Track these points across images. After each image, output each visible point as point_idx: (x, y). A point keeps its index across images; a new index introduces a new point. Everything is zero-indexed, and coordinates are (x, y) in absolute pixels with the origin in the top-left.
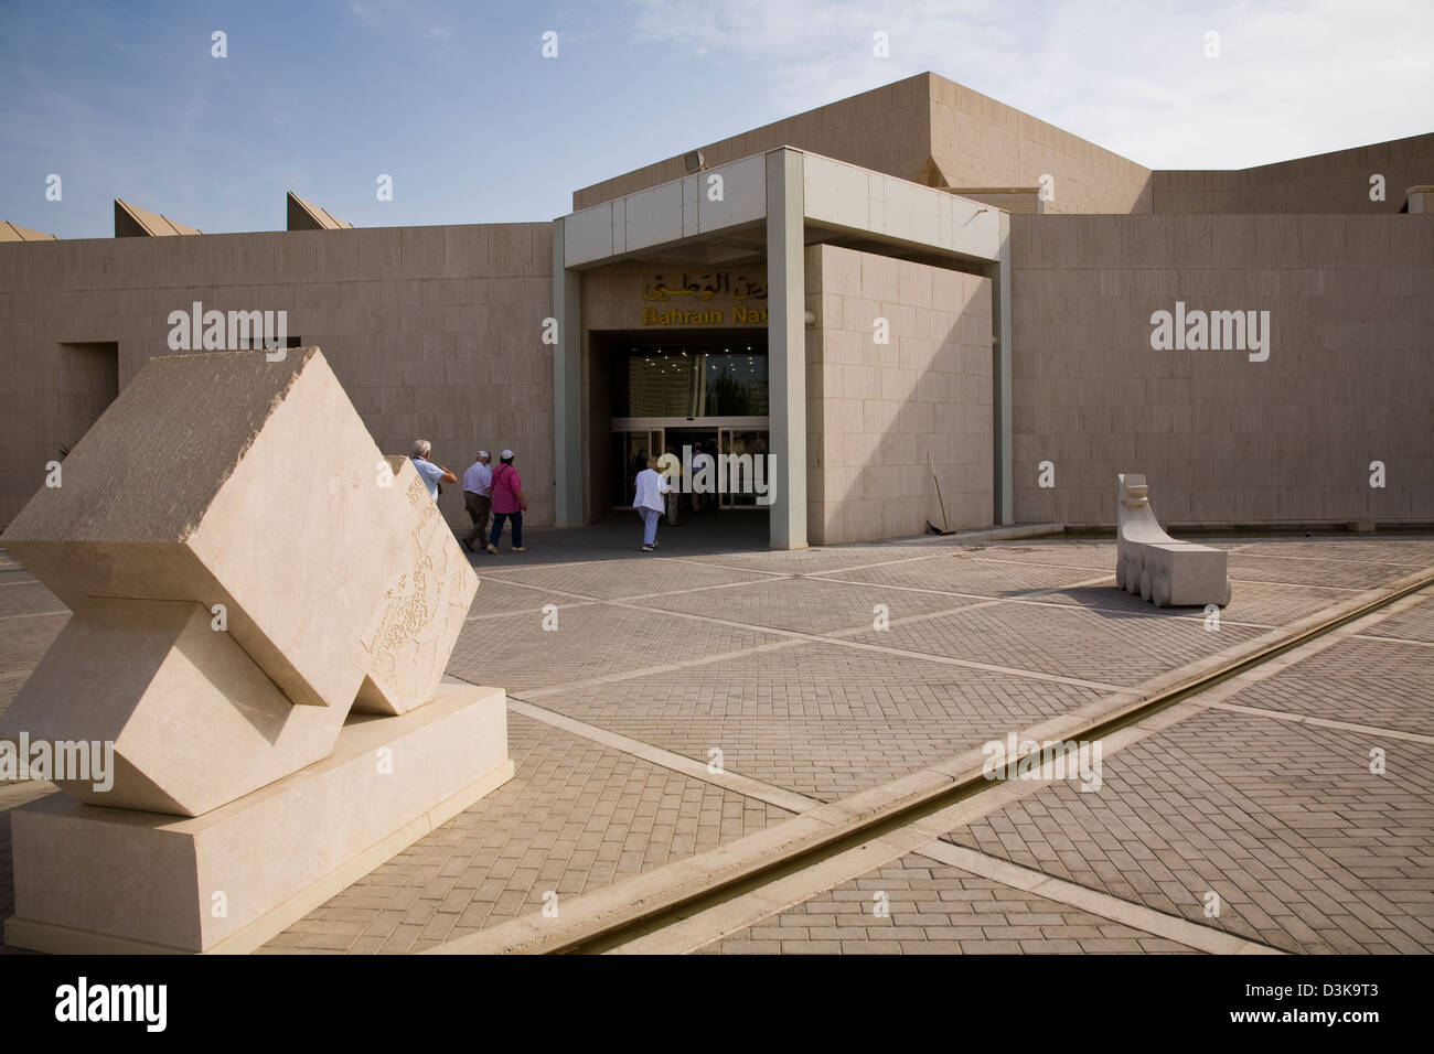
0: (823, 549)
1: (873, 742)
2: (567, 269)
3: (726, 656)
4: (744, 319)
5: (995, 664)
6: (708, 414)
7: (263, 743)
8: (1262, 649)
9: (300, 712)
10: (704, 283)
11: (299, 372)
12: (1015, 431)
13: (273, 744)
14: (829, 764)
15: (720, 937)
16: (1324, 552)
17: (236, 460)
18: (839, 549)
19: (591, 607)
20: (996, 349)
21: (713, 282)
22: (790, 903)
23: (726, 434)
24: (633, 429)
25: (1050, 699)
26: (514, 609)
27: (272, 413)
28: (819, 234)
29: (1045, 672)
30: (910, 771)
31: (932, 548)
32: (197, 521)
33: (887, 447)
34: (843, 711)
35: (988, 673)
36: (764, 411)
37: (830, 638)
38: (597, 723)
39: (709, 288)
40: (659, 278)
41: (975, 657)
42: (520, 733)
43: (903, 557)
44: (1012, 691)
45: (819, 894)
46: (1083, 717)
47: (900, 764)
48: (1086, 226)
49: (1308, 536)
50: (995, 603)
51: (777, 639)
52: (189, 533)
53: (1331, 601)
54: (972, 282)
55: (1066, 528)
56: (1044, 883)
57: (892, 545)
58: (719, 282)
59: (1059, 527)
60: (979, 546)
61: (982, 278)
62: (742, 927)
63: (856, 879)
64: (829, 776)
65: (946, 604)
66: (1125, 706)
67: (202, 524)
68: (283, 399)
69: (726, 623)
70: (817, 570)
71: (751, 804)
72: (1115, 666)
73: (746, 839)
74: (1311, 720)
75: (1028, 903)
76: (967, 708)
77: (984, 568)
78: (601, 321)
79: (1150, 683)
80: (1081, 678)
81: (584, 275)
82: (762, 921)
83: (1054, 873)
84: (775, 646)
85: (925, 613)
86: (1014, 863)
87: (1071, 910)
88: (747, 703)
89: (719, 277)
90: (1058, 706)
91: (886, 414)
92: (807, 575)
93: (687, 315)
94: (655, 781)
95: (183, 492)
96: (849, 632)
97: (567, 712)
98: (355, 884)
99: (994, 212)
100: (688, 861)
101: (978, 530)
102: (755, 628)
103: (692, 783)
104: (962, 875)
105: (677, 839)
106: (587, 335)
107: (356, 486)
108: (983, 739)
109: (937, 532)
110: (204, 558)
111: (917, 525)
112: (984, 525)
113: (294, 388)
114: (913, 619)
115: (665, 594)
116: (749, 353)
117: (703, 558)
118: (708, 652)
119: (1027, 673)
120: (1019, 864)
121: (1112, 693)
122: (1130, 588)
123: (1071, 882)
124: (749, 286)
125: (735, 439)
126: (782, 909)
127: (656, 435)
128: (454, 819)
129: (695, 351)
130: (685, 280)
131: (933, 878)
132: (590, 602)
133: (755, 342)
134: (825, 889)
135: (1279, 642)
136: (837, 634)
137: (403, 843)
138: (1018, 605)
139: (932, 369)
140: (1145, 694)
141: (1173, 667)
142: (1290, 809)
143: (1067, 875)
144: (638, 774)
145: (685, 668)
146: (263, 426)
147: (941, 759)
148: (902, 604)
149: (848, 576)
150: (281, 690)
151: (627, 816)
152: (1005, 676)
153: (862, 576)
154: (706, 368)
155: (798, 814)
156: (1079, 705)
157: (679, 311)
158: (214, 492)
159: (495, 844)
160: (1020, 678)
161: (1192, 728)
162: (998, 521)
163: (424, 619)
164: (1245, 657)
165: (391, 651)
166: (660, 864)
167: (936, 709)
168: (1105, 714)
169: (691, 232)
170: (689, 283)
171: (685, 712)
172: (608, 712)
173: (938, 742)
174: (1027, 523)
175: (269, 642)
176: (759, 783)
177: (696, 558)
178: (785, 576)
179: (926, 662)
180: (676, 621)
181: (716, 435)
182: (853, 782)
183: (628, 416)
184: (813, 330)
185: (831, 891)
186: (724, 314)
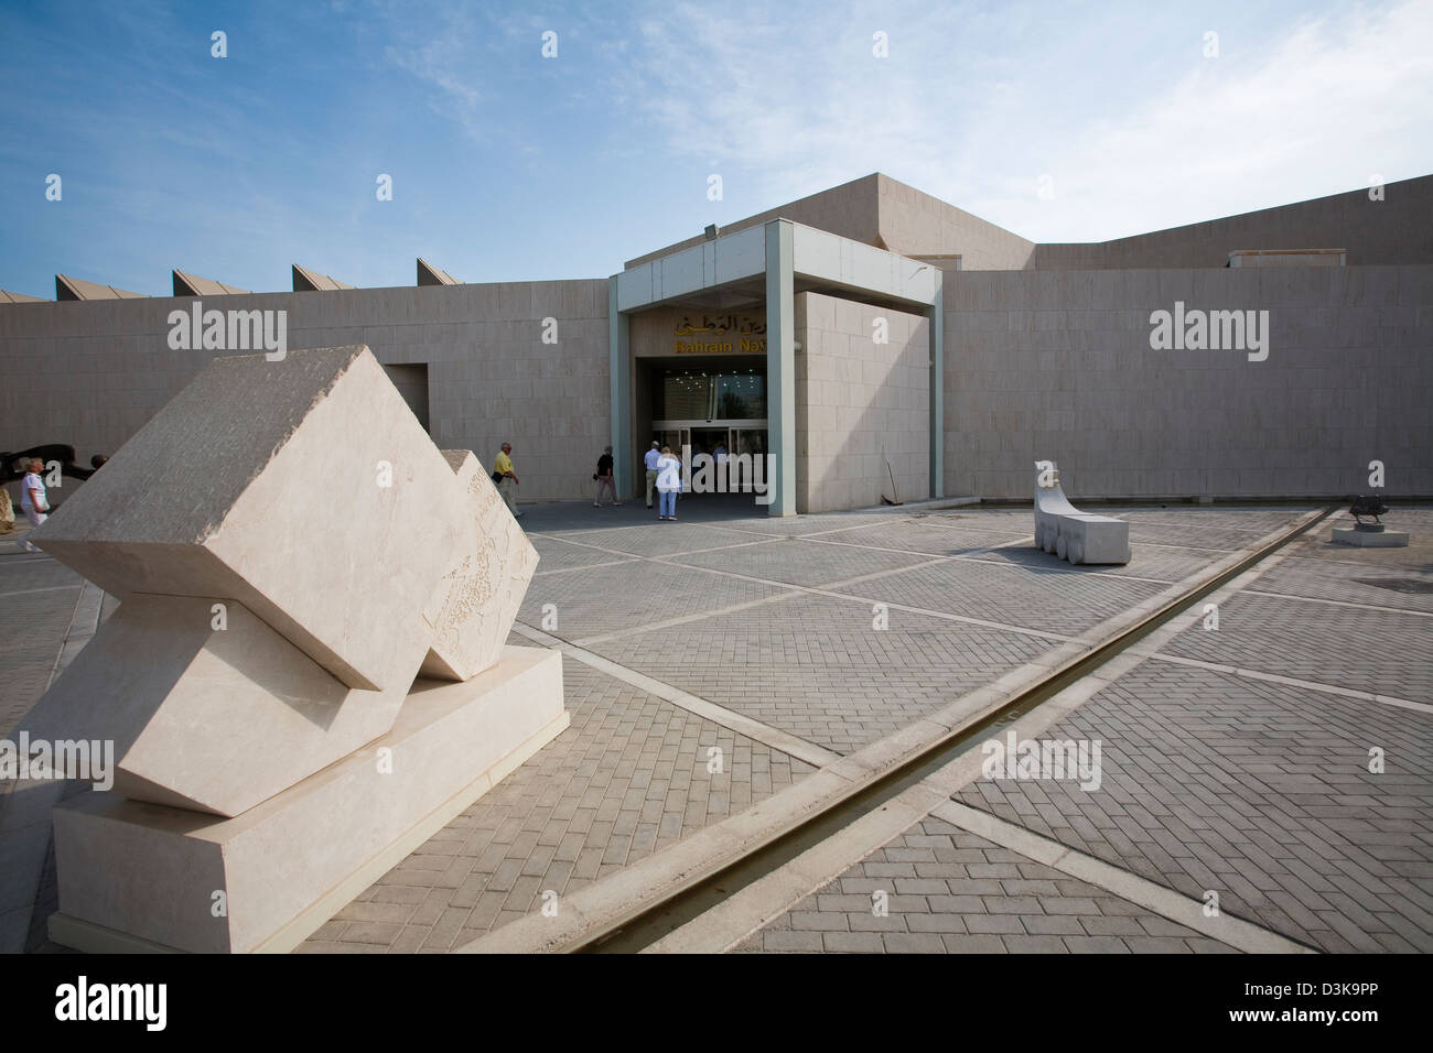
0: (809, 516)
1: (873, 690)
2: (620, 313)
3: (743, 606)
4: (748, 349)
5: (959, 614)
6: (719, 417)
7: (316, 731)
8: (1170, 602)
9: (355, 697)
10: (718, 323)
11: (345, 369)
12: (945, 430)
13: (326, 730)
14: (841, 713)
15: (761, 926)
16: (1183, 519)
17: (269, 456)
18: (820, 517)
19: (637, 564)
20: (932, 369)
21: (725, 321)
22: (825, 878)
23: (734, 432)
24: (667, 429)
25: (1012, 648)
26: (578, 565)
27: (312, 408)
28: (804, 284)
29: (1000, 622)
30: (910, 720)
31: (888, 515)
32: (219, 520)
33: (853, 440)
34: (843, 658)
35: (955, 622)
36: (764, 415)
37: (823, 590)
38: (640, 670)
39: (722, 326)
40: (686, 319)
41: (940, 608)
42: (575, 680)
43: (867, 522)
44: (979, 640)
45: (851, 868)
46: (1043, 665)
47: (900, 713)
48: (998, 278)
49: (1164, 507)
50: (944, 560)
51: (782, 591)
52: (209, 533)
53: (1207, 561)
54: (916, 320)
55: (982, 500)
56: (1064, 856)
57: (858, 513)
58: (729, 322)
59: (977, 499)
60: (922, 515)
61: (921, 318)
62: (781, 912)
63: (883, 848)
64: (841, 726)
65: (907, 561)
66: (1077, 655)
67: (223, 524)
68: (327, 395)
69: (740, 577)
70: (805, 532)
71: (777, 757)
72: (1056, 617)
73: (774, 798)
74: (1241, 672)
75: (1057, 883)
76: (944, 655)
77: (930, 532)
78: (644, 350)
79: (1090, 633)
80: (1032, 628)
81: (632, 317)
82: (801, 903)
83: (1072, 845)
84: (782, 597)
85: (892, 568)
86: (1028, 830)
87: (1102, 894)
88: (764, 651)
89: (730, 318)
90: (1022, 655)
91: (853, 417)
92: (799, 537)
93: (707, 345)
94: (691, 730)
95: (213, 489)
96: (837, 585)
97: (617, 659)
98: (414, 854)
99: (931, 269)
100: (724, 823)
101: (918, 502)
102: (765, 582)
103: (724, 733)
104: (984, 844)
105: (714, 798)
106: (634, 361)
107: (410, 480)
108: (966, 688)
109: (890, 503)
110: (227, 559)
111: (874, 498)
112: (922, 498)
113: (338, 384)
114: (884, 574)
115: (693, 552)
116: (751, 374)
117: (720, 523)
118: (728, 603)
119: (985, 623)
120: (1032, 831)
121: (1062, 642)
122: (1048, 549)
123: (1090, 855)
124: (751, 325)
125: (741, 436)
126: (818, 886)
127: (684, 433)
128: (513, 774)
129: (712, 372)
130: (705, 319)
131: (956, 848)
132: (636, 558)
133: (758, 366)
134: (856, 861)
135: (1182, 595)
136: (829, 586)
137: (463, 804)
138: (964, 562)
139: (886, 383)
140: (1090, 643)
141: (1104, 619)
142: (1266, 767)
143: (1083, 846)
144: (676, 723)
145: (711, 617)
146: (301, 421)
147: (935, 708)
148: (874, 561)
149: (830, 538)
150: (334, 676)
151: (667, 769)
152: (969, 625)
153: (839, 537)
154: (719, 385)
155: (819, 768)
156: (1038, 654)
157: (701, 343)
158: (242, 488)
159: (547, 802)
160: (983, 628)
161: (1141, 679)
162: (932, 495)
163: (487, 594)
164: (1159, 609)
165: (456, 625)
166: (698, 827)
167: (919, 656)
168: (1062, 663)
169: (710, 283)
170: (708, 323)
171: (713, 660)
172: (650, 659)
173: (929, 690)
174: (953, 497)
175: (313, 637)
176: (782, 734)
177: (715, 523)
178: (782, 537)
179: (902, 612)
180: (703, 575)
181: (727, 433)
182: (864, 733)
183: (664, 419)
184: (800, 355)
185: (862, 863)
186: (734, 345)
